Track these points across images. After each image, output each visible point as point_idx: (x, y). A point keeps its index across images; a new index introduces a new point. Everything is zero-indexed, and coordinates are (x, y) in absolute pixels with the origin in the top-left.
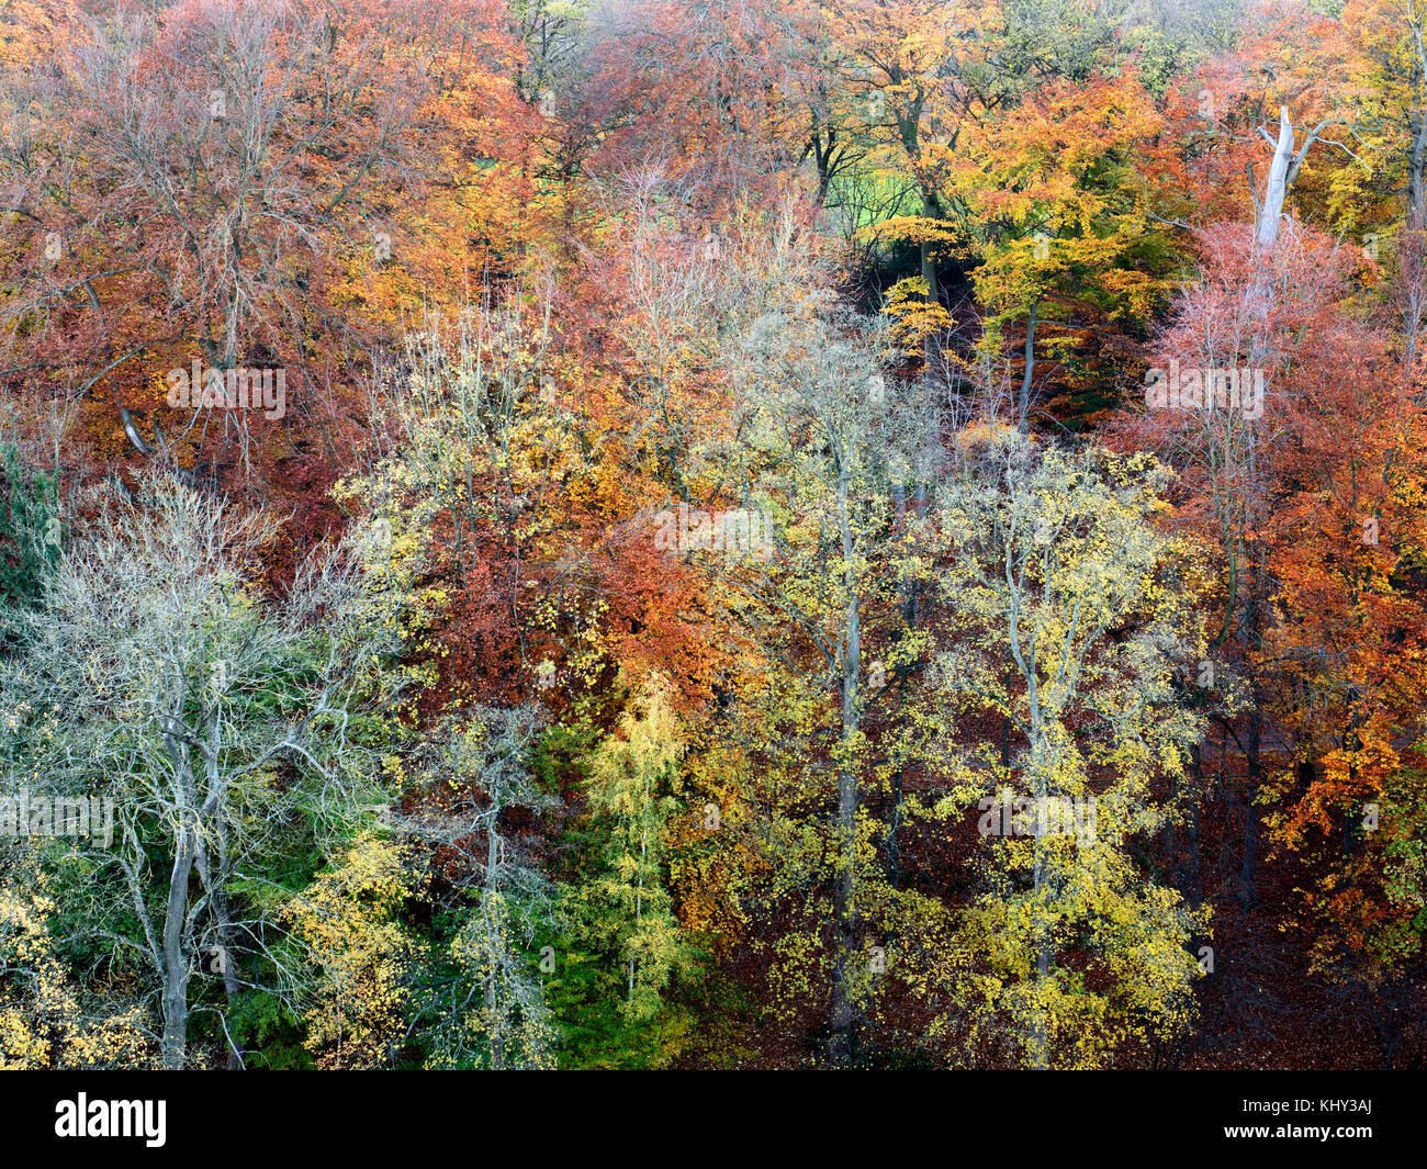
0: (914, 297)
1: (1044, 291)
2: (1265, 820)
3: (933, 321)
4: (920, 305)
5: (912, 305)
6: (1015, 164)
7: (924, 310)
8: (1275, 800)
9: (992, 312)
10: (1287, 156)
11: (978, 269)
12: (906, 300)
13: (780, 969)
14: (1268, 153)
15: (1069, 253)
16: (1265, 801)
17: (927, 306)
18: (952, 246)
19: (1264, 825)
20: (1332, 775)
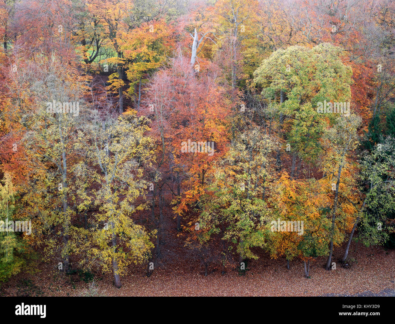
0: (115, 78)
1: (142, 76)
2: (173, 208)
3: (119, 84)
4: (117, 80)
5: (115, 80)
6: (133, 43)
7: (117, 81)
8: (176, 203)
9: (131, 82)
10: (196, 41)
11: (128, 70)
12: (113, 79)
13: (47, 249)
14: (192, 40)
15: (148, 66)
16: (173, 203)
17: (118, 80)
18: (123, 65)
19: (172, 209)
20: (188, 196)
